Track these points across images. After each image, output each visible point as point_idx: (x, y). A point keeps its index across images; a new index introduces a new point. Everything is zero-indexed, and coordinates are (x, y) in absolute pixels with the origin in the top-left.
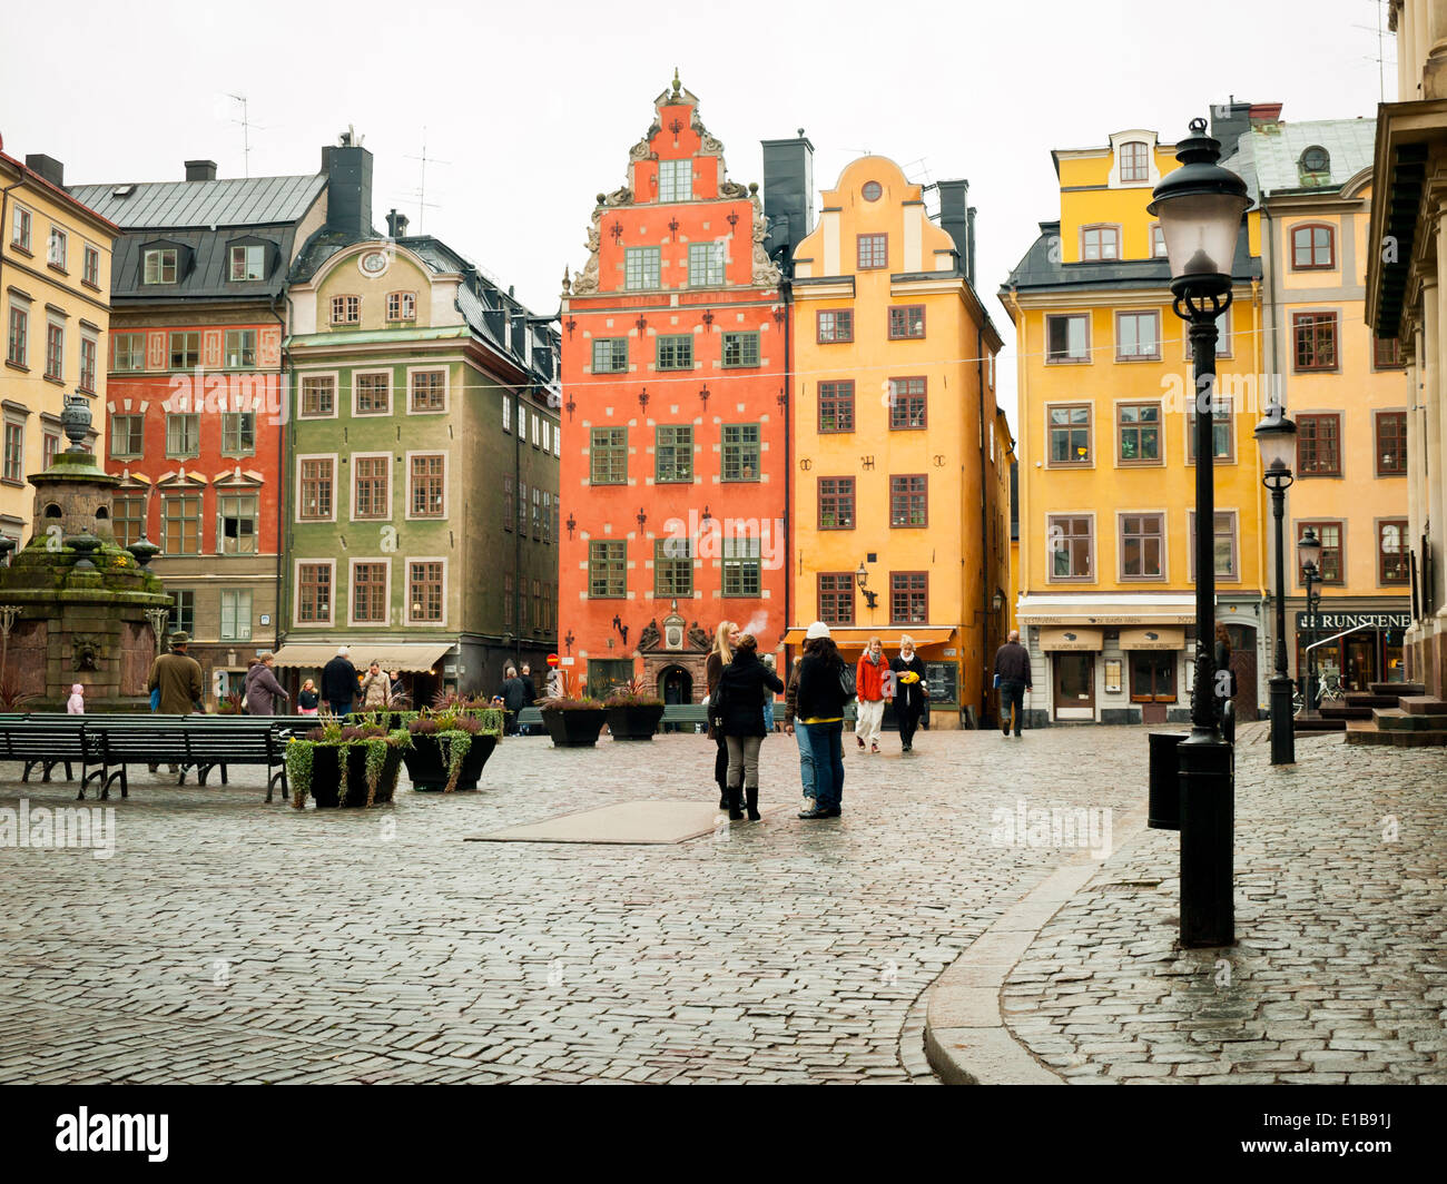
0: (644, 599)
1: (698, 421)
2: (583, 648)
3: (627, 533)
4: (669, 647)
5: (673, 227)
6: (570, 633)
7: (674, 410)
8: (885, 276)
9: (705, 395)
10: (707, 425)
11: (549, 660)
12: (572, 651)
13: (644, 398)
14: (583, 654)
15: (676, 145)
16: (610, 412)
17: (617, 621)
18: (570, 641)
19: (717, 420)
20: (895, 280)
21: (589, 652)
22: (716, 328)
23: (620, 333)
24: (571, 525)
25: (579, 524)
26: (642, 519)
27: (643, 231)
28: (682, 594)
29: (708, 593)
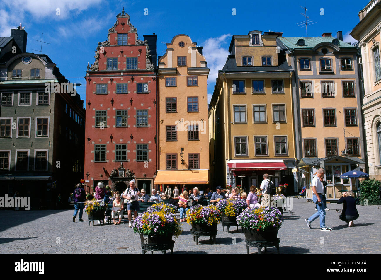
0: (112, 162)
1: (129, 109)
2: (92, 177)
3: (107, 142)
4: (120, 177)
5: (122, 52)
6: (88, 172)
7: (122, 105)
8: (186, 68)
9: (131, 101)
10: (132, 110)
11: (81, 181)
12: (89, 178)
13: (112, 102)
14: (92, 179)
15: (123, 29)
16: (101, 105)
17: (104, 169)
18: (88, 175)
19: (135, 108)
20: (189, 69)
21: (94, 178)
22: (135, 82)
23: (105, 82)
24: (89, 139)
25: (91, 140)
26: (112, 138)
27: (112, 53)
28: (124, 161)
29: (132, 160)
